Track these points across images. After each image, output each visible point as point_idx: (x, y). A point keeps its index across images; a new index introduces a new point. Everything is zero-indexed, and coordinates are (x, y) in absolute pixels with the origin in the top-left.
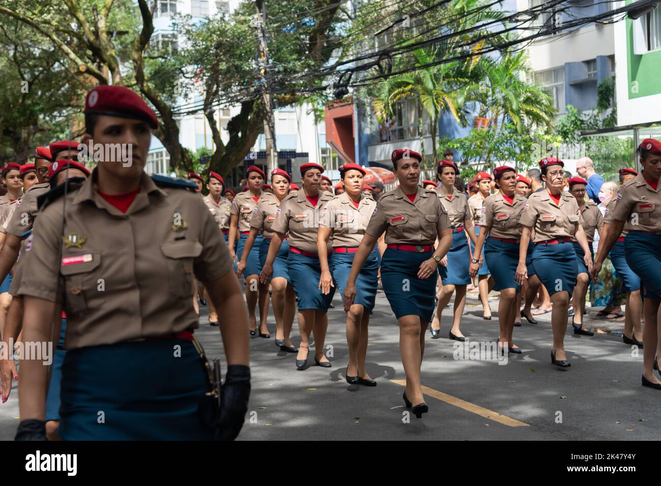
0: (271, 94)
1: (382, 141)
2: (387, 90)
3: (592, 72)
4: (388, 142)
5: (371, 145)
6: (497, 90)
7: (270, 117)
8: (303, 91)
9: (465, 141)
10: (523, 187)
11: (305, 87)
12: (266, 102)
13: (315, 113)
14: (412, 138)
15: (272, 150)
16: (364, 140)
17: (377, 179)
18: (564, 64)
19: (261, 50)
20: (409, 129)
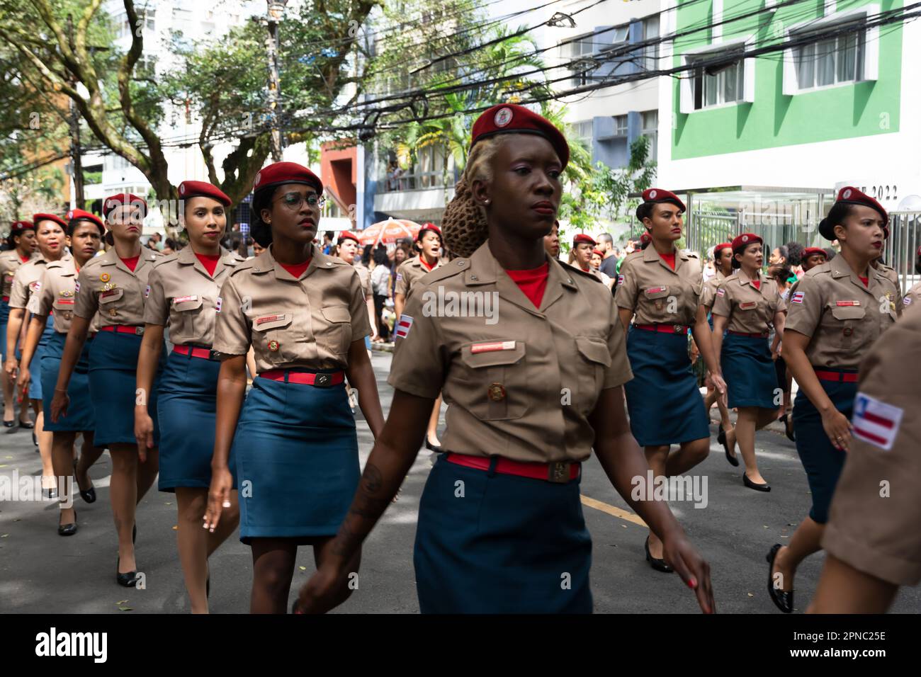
0: (281, 131)
1: (390, 190)
2: (415, 134)
3: (622, 128)
4: (397, 191)
5: (378, 193)
7: (279, 157)
12: (275, 140)
14: (424, 188)
16: (370, 188)
17: (405, 233)
18: (593, 118)
19: (272, 80)
20: (421, 178)
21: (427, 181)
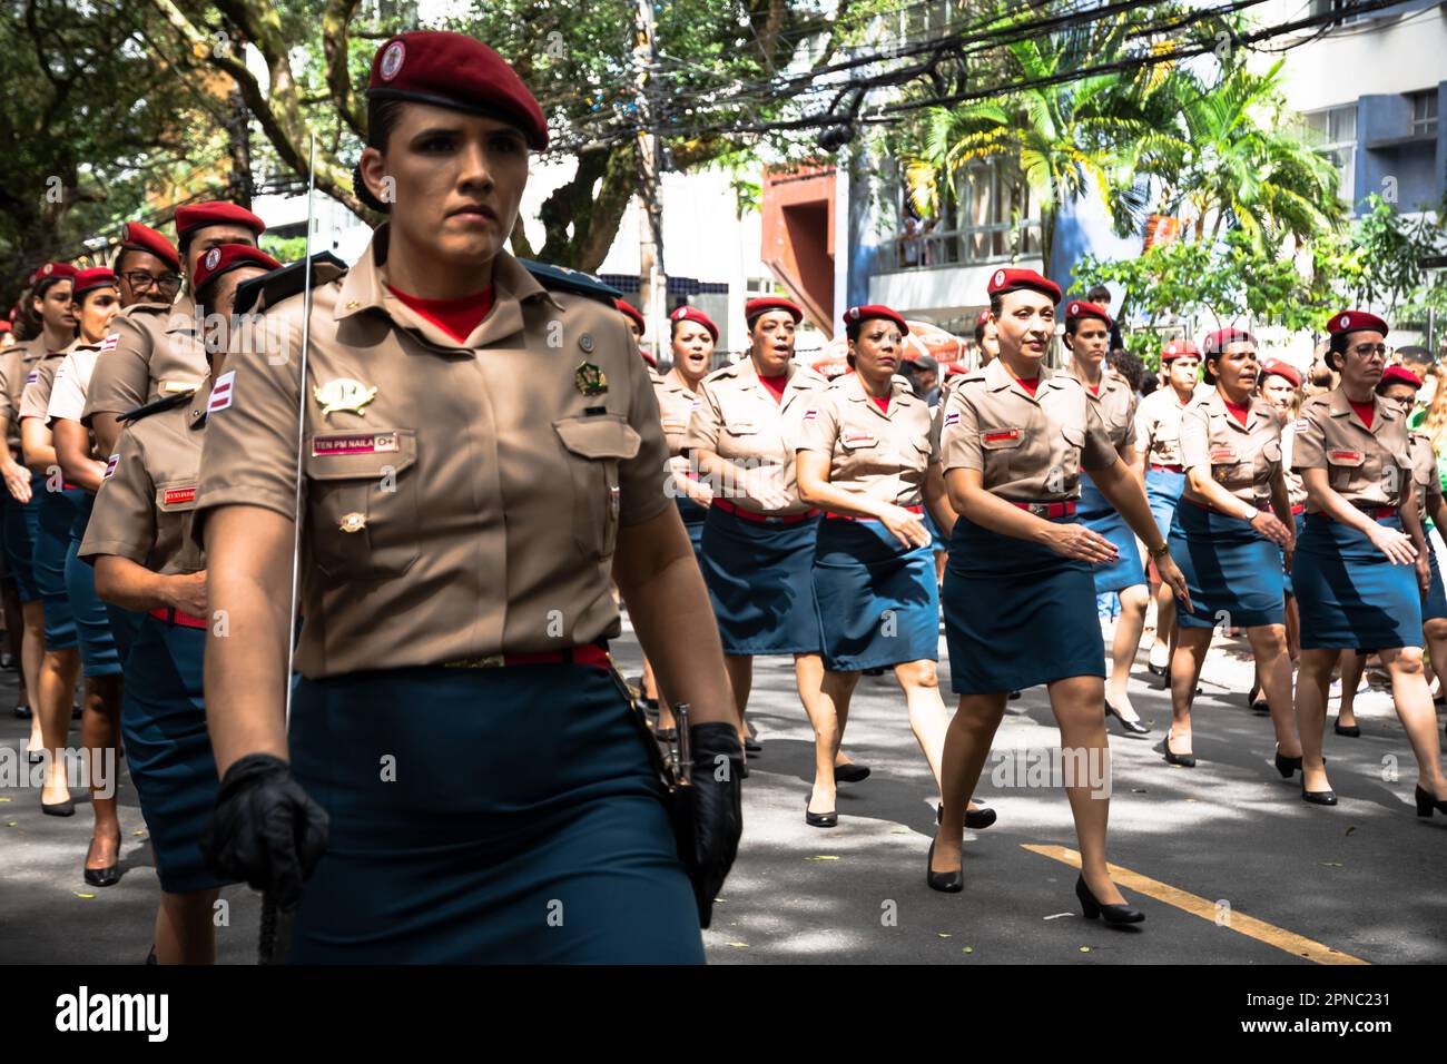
0: (658, 134)
1: (906, 265)
2: (944, 134)
3: (1425, 120)
4: (921, 268)
5: (878, 273)
6: (1205, 152)
7: (653, 191)
8: (740, 130)
9: (1137, 268)
10: (1280, 389)
11: (746, 120)
12: (645, 154)
13: (739, 191)
14: (978, 261)
15: (654, 270)
16: (862, 261)
18: (1356, 99)
19: (640, 26)
20: (972, 239)
21: (985, 242)
